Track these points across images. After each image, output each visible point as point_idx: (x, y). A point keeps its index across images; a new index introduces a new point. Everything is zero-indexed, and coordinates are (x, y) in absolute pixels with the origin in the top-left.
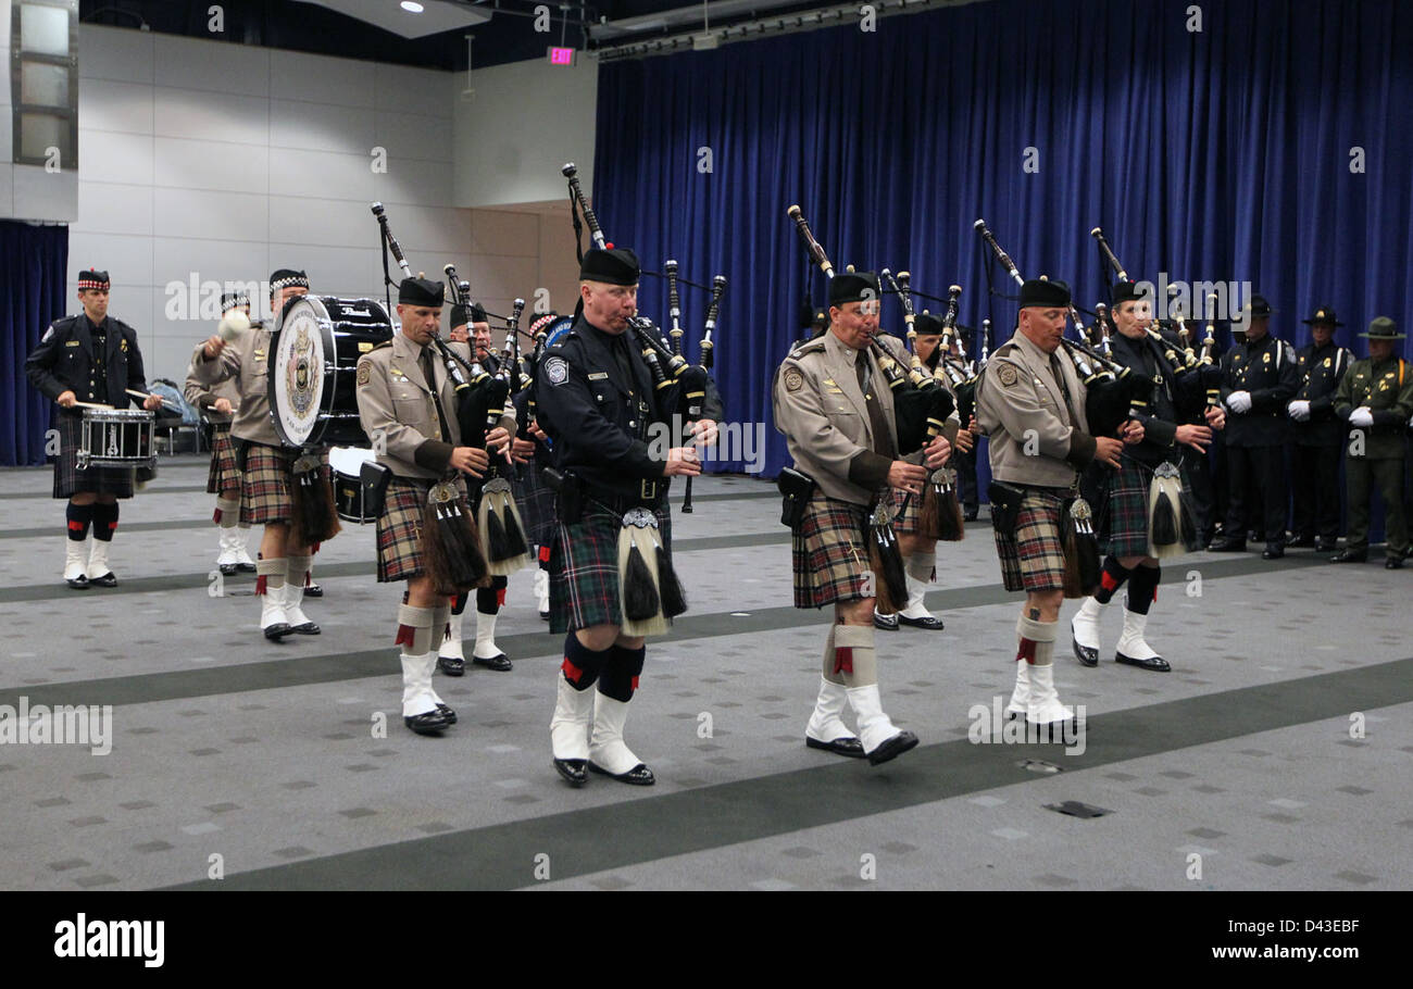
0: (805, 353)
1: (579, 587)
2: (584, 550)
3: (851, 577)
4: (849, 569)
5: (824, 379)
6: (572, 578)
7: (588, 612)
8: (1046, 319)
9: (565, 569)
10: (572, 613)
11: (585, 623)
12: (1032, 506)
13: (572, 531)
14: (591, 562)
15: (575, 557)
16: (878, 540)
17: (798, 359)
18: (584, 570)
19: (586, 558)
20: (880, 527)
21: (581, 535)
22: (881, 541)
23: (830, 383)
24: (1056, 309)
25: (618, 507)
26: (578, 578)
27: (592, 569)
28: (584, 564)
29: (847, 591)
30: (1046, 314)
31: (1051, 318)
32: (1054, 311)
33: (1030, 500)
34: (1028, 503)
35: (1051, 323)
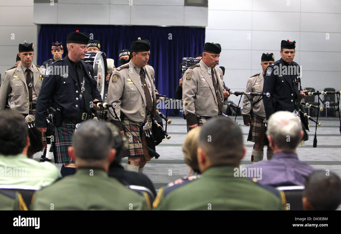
0: (122, 69)
1: (61, 149)
2: (62, 137)
3: (135, 149)
4: (134, 146)
5: (127, 78)
6: (58, 146)
7: (63, 158)
8: (212, 57)
9: (56, 143)
10: (58, 158)
11: (62, 162)
12: (203, 122)
13: (59, 130)
14: (65, 141)
15: (59, 139)
16: (146, 135)
17: (119, 70)
18: (62, 144)
19: (63, 140)
20: (146, 131)
21: (61, 132)
22: (147, 136)
23: (129, 80)
24: (216, 54)
25: (74, 122)
26: (60, 146)
27: (65, 143)
28: (62, 142)
29: (133, 153)
30: (212, 56)
31: (214, 57)
32: (215, 55)
33: (202, 120)
34: (201, 121)
35: (214, 59)
